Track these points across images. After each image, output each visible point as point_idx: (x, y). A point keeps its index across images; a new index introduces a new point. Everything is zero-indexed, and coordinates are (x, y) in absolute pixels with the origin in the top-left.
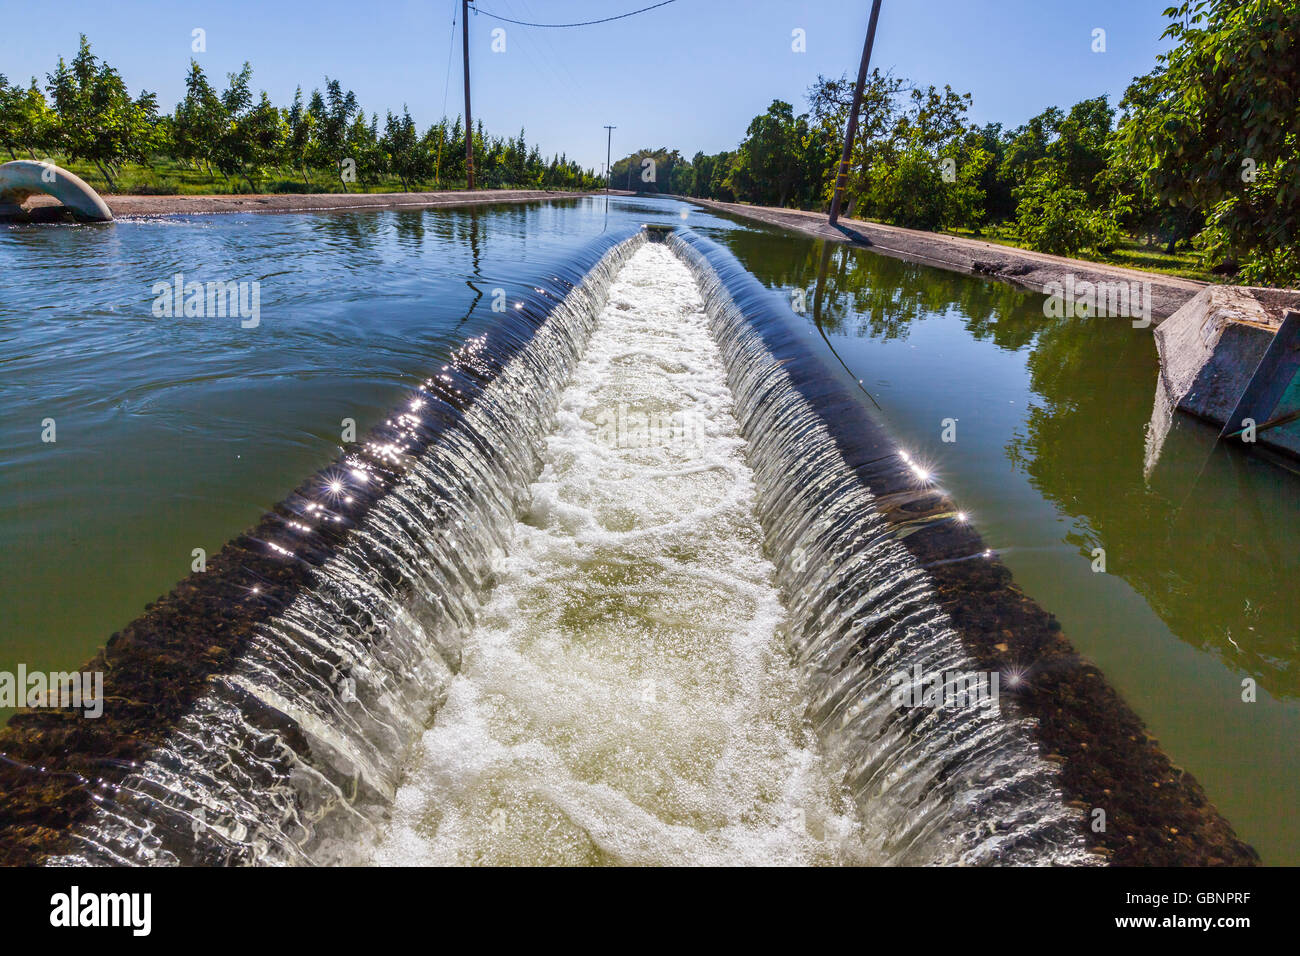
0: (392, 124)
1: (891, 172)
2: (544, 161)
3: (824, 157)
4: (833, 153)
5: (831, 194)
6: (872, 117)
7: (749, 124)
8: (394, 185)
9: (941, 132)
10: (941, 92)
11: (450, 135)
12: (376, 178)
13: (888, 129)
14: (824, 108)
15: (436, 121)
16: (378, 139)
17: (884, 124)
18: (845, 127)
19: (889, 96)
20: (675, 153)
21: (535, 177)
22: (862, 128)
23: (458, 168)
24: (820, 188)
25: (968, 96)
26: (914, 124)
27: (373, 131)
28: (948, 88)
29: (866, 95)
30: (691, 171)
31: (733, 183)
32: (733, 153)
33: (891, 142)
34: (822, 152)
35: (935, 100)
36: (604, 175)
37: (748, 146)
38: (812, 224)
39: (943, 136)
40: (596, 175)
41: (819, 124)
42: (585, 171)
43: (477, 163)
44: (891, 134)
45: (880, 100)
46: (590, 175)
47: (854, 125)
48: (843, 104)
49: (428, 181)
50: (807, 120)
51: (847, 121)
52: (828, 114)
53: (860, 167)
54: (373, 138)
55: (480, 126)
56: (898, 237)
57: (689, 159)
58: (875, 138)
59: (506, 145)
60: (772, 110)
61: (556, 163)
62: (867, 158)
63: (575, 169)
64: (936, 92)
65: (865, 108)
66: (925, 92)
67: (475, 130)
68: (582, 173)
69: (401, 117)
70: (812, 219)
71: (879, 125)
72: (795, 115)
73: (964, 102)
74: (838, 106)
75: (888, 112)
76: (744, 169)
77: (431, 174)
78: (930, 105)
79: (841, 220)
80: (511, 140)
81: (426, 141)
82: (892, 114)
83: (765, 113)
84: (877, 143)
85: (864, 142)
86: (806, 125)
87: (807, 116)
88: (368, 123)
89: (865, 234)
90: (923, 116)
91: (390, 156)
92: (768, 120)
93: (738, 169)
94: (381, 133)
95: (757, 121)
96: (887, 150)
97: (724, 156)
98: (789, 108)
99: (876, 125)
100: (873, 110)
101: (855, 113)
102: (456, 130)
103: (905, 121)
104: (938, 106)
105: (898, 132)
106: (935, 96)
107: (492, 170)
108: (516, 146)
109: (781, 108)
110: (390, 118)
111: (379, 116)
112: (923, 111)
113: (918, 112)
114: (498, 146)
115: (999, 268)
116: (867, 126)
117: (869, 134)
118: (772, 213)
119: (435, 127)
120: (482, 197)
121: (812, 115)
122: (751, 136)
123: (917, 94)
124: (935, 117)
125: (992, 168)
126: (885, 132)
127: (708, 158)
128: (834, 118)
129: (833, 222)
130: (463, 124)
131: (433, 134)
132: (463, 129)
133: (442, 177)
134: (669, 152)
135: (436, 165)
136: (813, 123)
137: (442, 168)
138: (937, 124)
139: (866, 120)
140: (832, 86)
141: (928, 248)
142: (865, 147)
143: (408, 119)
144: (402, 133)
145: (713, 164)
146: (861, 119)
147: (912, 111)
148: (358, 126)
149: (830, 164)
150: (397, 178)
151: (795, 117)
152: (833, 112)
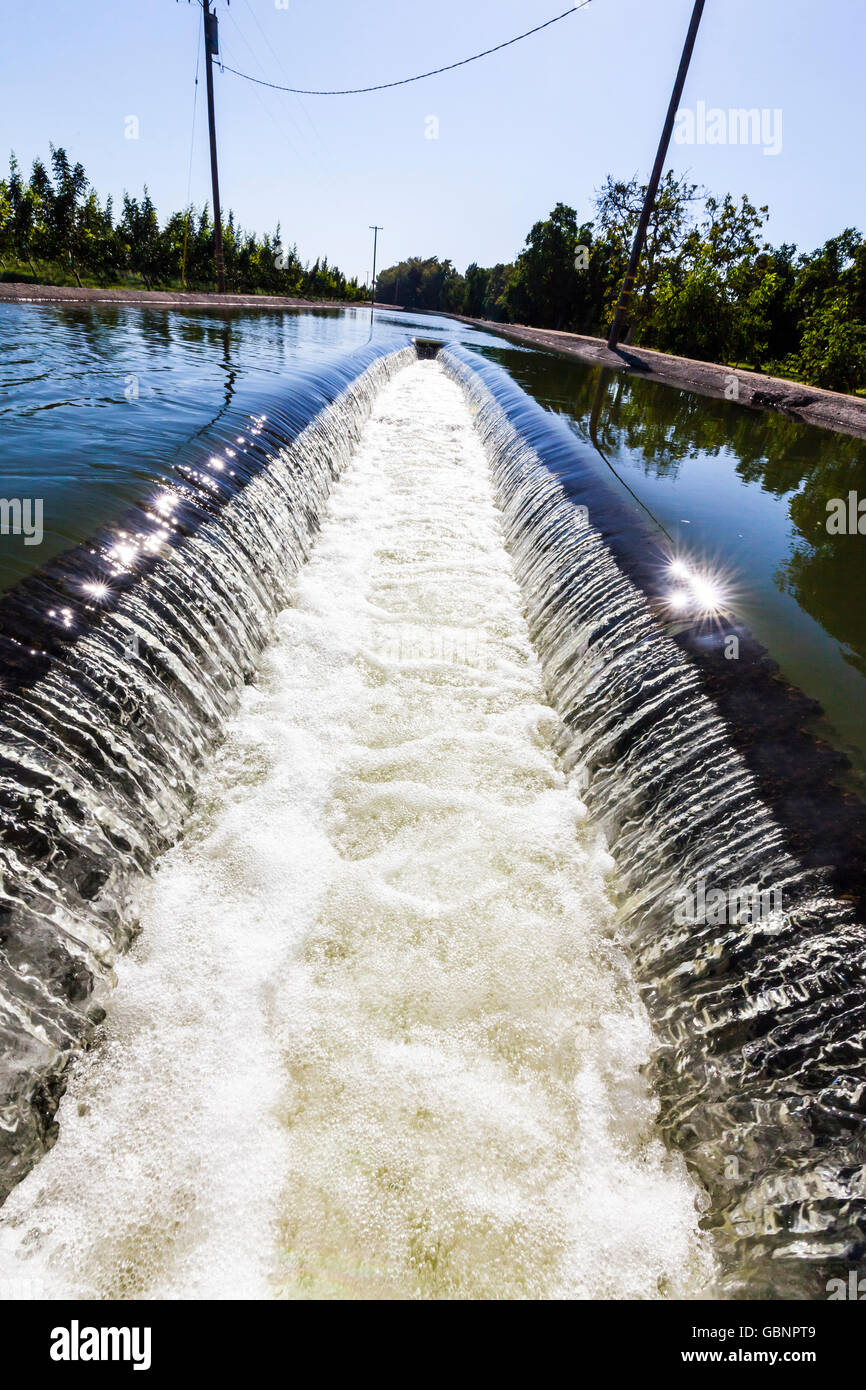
0: (130, 209)
1: (676, 294)
2: (303, 265)
3: (607, 274)
4: (617, 269)
5: (611, 317)
6: (661, 228)
7: (529, 230)
8: (135, 284)
9: (732, 250)
10: (737, 203)
11: (197, 227)
12: (114, 274)
13: (677, 244)
14: (610, 215)
15: (181, 208)
16: (114, 227)
17: (673, 238)
18: (632, 240)
19: (681, 204)
20: (447, 263)
21: (293, 283)
22: (649, 242)
23: (207, 267)
24: (601, 311)
25: (765, 209)
26: (705, 240)
27: (108, 216)
28: (745, 199)
29: (658, 202)
30: (464, 285)
31: (508, 301)
32: (510, 266)
33: (680, 259)
34: (605, 268)
35: (730, 211)
36: (369, 286)
37: (526, 258)
38: (589, 349)
39: (733, 255)
40: (360, 285)
41: (603, 234)
42: (348, 280)
43: (228, 261)
44: (679, 250)
45: (671, 208)
46: (354, 284)
47: (641, 237)
48: (632, 211)
49: (173, 282)
50: (592, 230)
51: (635, 231)
52: (614, 223)
53: (644, 287)
54: (109, 224)
55: (231, 218)
56: (679, 364)
57: (462, 271)
58: (662, 254)
59: (260, 242)
60: (555, 216)
61: (316, 267)
62: (653, 276)
63: (337, 276)
64: (732, 203)
65: (655, 218)
66: (720, 202)
67: (225, 224)
68: (344, 281)
69: (140, 201)
70: (590, 343)
71: (668, 239)
72: (580, 222)
73: (760, 216)
74: (626, 213)
75: (679, 224)
76: (521, 285)
77: (176, 273)
78: (724, 218)
79: (620, 345)
80: (266, 237)
81: (169, 231)
82: (682, 227)
83: (546, 218)
84: (664, 260)
85: (651, 258)
86: (591, 235)
87: (591, 225)
88: (102, 207)
89: (645, 359)
90: (716, 231)
91: (129, 247)
92: (549, 226)
93: (515, 284)
94: (118, 219)
95: (538, 227)
96: (674, 267)
97: (500, 269)
98: (572, 213)
99: (665, 238)
100: (664, 220)
101: (644, 223)
102: (204, 220)
103: (696, 236)
104: (732, 219)
105: (688, 248)
106: (731, 207)
107: (245, 271)
108: (272, 243)
109: (564, 214)
110: (127, 201)
111: (114, 199)
112: (716, 225)
113: (711, 225)
114: (251, 243)
115: (779, 398)
116: (655, 239)
117: (656, 249)
118: (549, 335)
119: (178, 215)
120: (235, 300)
121: (598, 223)
122: (531, 245)
123: (712, 204)
124: (728, 233)
125: (780, 295)
126: (673, 247)
127: (482, 270)
128: (620, 228)
129: (613, 347)
130: (211, 214)
131: (177, 224)
132: (211, 220)
133: (188, 277)
134: (440, 262)
135: (182, 262)
136: (599, 234)
137: (189, 264)
138: (729, 241)
139: (655, 232)
140: (621, 189)
141: (709, 376)
142: (651, 263)
143: (148, 203)
144: (141, 219)
145: (488, 278)
146: (650, 230)
147: (704, 224)
148: (89, 211)
149: (613, 283)
150: (138, 275)
151: (579, 226)
152: (620, 221)
